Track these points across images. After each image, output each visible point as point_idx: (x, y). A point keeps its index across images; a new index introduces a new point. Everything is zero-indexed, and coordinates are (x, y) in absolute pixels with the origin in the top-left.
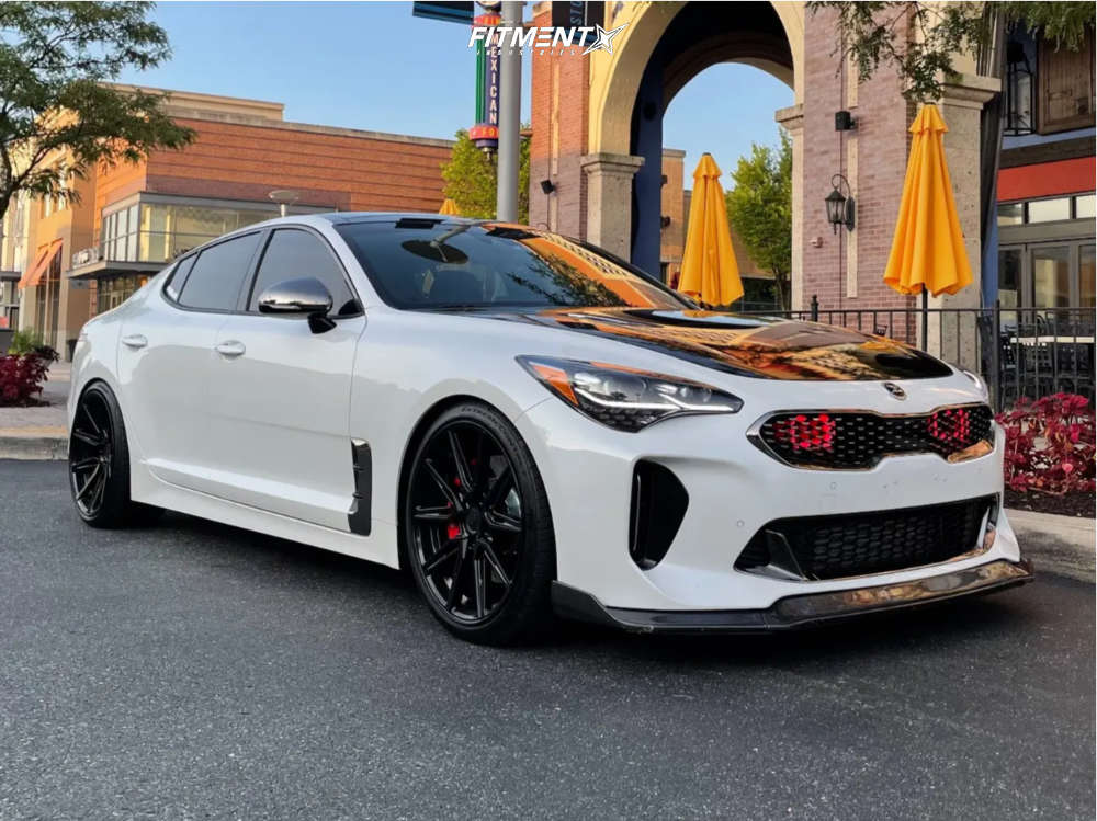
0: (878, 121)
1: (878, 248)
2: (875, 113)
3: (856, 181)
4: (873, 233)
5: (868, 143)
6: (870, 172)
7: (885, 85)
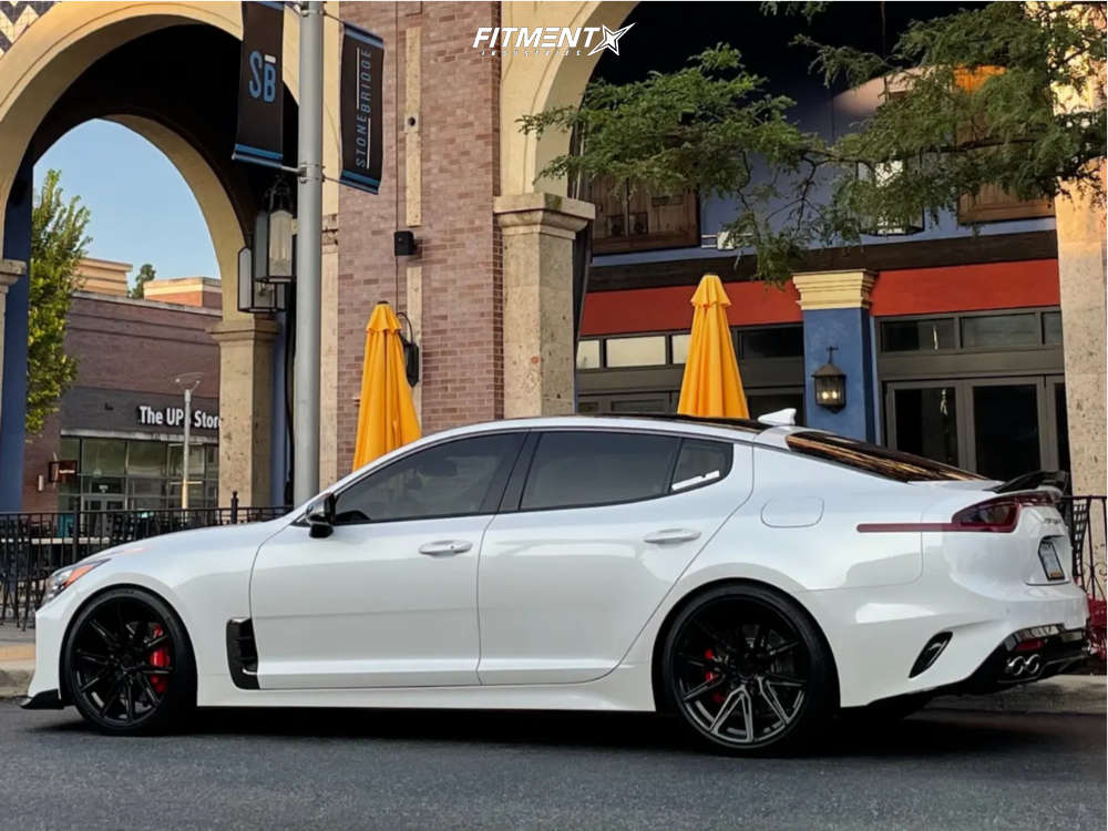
0: (452, 246)
1: (454, 410)
2: (448, 236)
3: (420, 322)
4: (446, 388)
5: (437, 274)
6: (442, 311)
7: (462, 202)
